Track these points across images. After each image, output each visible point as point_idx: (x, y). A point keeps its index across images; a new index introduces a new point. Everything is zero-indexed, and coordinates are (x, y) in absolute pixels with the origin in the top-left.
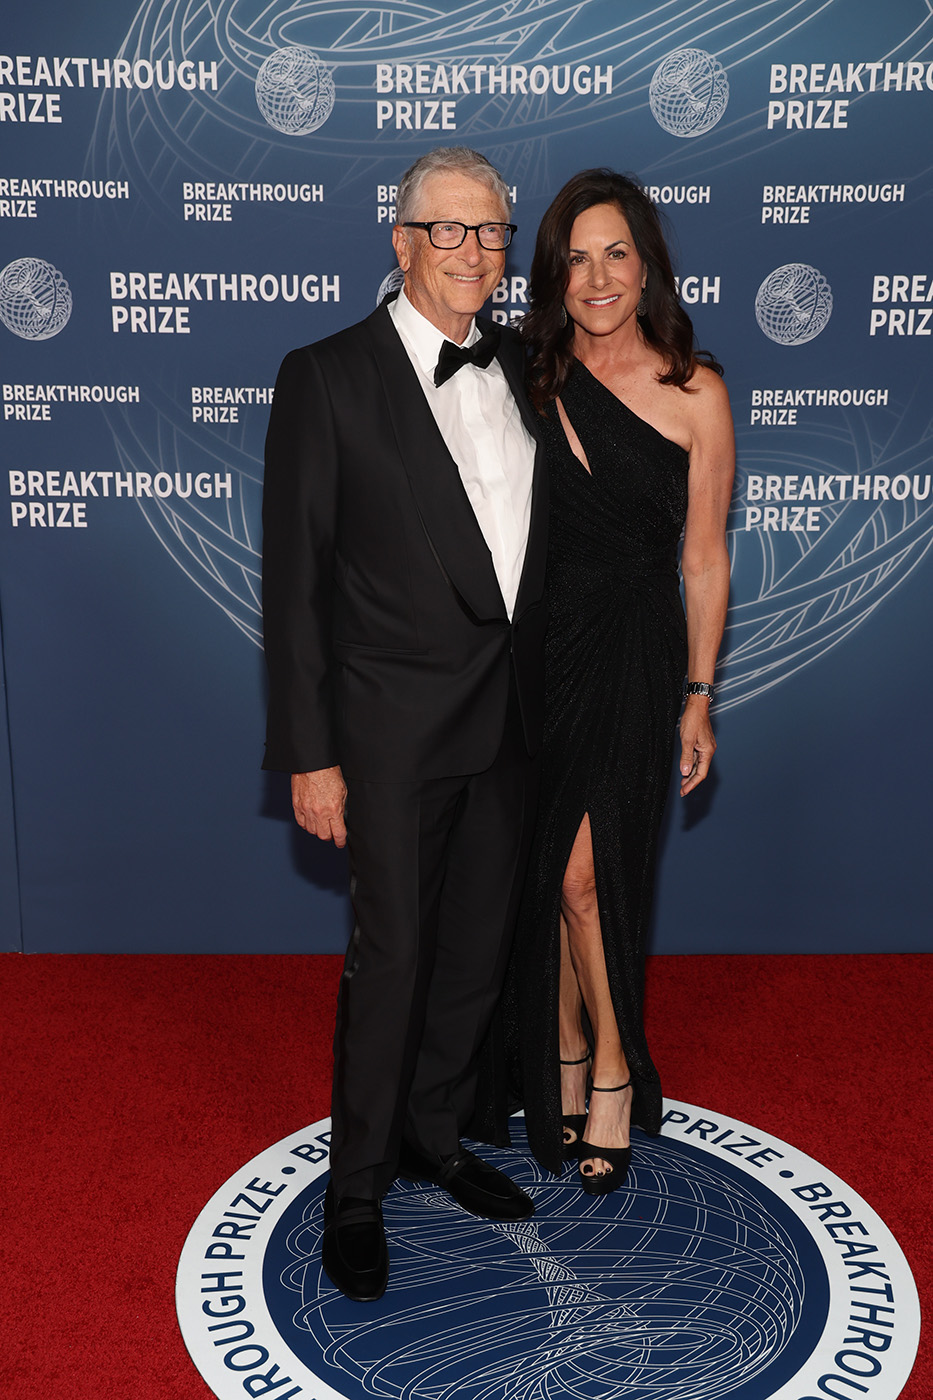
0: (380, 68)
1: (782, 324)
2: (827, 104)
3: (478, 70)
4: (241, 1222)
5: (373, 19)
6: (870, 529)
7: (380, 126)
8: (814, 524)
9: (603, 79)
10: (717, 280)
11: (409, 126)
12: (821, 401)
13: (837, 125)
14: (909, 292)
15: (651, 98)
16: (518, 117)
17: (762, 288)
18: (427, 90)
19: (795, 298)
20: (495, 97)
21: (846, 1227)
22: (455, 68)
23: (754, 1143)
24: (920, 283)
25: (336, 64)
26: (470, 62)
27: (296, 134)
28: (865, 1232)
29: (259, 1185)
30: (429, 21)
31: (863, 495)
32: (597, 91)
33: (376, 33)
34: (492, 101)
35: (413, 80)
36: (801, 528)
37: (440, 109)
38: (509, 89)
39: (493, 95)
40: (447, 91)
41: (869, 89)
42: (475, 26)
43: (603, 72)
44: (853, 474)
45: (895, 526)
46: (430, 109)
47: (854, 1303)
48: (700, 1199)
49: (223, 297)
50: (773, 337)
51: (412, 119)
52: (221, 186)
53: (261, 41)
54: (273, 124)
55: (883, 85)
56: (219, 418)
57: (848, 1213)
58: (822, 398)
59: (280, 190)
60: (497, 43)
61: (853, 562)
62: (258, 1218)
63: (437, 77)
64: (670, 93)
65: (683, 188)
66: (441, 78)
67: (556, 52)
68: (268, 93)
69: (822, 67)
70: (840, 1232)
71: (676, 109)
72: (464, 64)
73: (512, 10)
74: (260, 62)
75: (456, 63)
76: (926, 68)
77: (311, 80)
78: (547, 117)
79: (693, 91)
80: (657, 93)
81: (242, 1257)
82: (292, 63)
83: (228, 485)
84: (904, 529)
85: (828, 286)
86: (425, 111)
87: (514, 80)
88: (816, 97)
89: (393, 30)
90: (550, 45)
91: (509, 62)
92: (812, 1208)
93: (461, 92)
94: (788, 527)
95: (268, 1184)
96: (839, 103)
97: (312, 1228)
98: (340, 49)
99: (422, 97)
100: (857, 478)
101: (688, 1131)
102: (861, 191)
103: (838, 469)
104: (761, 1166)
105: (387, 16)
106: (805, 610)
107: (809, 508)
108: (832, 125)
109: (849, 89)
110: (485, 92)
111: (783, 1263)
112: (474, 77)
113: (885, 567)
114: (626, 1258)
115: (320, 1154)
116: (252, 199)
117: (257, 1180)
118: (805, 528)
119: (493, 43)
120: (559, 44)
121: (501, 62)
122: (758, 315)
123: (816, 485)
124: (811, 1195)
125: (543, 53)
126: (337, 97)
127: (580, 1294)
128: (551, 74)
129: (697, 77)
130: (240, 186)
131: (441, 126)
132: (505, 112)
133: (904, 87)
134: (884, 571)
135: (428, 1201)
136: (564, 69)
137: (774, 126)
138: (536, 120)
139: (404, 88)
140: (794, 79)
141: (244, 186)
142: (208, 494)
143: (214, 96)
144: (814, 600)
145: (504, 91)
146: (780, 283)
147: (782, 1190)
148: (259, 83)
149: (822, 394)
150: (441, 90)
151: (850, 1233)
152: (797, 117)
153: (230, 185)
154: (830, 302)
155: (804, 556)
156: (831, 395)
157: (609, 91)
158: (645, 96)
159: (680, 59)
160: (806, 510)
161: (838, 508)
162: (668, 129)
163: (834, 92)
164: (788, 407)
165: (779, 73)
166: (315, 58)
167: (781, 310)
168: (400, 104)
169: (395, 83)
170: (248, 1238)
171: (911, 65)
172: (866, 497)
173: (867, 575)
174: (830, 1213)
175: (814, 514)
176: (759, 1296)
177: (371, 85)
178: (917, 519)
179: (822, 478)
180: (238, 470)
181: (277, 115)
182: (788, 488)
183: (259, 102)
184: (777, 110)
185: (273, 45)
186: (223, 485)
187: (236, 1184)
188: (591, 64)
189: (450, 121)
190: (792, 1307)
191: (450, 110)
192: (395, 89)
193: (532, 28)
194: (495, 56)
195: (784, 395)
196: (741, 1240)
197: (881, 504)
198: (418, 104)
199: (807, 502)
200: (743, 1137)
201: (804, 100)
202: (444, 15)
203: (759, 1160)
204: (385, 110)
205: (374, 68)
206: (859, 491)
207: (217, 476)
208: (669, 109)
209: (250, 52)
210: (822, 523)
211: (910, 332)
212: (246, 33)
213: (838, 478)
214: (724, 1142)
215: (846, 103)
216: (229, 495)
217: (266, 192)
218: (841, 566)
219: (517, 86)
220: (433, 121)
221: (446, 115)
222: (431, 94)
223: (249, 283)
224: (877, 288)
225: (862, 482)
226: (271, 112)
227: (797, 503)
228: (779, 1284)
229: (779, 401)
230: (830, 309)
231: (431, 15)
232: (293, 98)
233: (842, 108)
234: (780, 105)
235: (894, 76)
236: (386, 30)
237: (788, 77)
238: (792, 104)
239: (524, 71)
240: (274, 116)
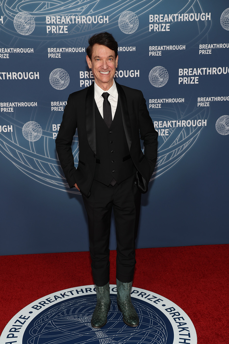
0: (47, 17)
1: (156, 82)
2: (164, 25)
3: (73, 17)
4: (17, 327)
5: (44, 4)
6: (181, 134)
7: (48, 32)
8: (167, 133)
9: (106, 19)
10: (139, 71)
11: (55, 32)
12: (167, 102)
13: (167, 30)
14: (188, 73)
15: (119, 24)
16: (84, 29)
17: (150, 73)
18: (60, 23)
19: (159, 75)
20: (78, 24)
21: (179, 318)
22: (67, 17)
23: (156, 298)
24: (191, 70)
25: (35, 16)
26: (71, 15)
27: (25, 35)
28: (184, 320)
29: (22, 317)
30: (59, 5)
31: (179, 126)
32: (105, 22)
33: (45, 8)
34: (77, 25)
35: (56, 20)
36: (164, 135)
37: (63, 28)
38: (81, 22)
39: (77, 24)
40: (65, 23)
41: (175, 21)
42: (71, 6)
43: (106, 17)
44: (176, 120)
45: (188, 134)
46: (61, 28)
47: (180, 339)
48: (141, 313)
49: (8, 79)
50: (154, 85)
51: (56, 30)
52: (6, 49)
53: (14, 10)
54: (19, 32)
55: (178, 20)
56: (8, 111)
57: (179, 315)
58: (167, 101)
59: (22, 50)
60: (78, 10)
61: (178, 143)
62: (22, 326)
63: (62, 19)
64: (124, 23)
65: (128, 47)
66: (63, 20)
67: (93, 12)
68: (17, 24)
69: (162, 15)
70: (177, 320)
71: (125, 27)
72: (69, 16)
73: (81, 2)
74: (15, 16)
75: (67, 15)
76: (189, 15)
77: (29, 21)
78: (92, 29)
79: (130, 22)
80: (120, 23)
81: (17, 337)
82: (23, 16)
83: (11, 128)
84: (190, 134)
85: (167, 72)
86: (59, 28)
87: (82, 20)
88: (161, 23)
89: (50, 7)
90: (91, 10)
91: (81, 15)
92: (170, 314)
93: (69, 23)
94: (160, 135)
95: (25, 316)
96: (167, 25)
97: (37, 328)
98: (36, 12)
99: (59, 25)
100: (177, 121)
101: (138, 295)
102: (174, 47)
103: (173, 119)
104: (157, 303)
105: (48, 4)
106: (166, 156)
107: (166, 130)
108: (166, 30)
109: (170, 21)
110: (75, 23)
111: (162, 329)
112: (72, 19)
113: (186, 144)
114: (121, 330)
115: (40, 307)
116: (14, 52)
117: (22, 316)
118: (165, 135)
119: (76, 10)
120: (94, 10)
121: (79, 15)
122: (150, 80)
123: (167, 123)
124: (170, 311)
125: (90, 13)
126: (36, 25)
127: (108, 341)
128: (92, 18)
129: (130, 18)
130: (11, 49)
131: (64, 32)
132: (81, 28)
133: (184, 20)
134: (186, 145)
135: (68, 318)
136: (96, 17)
137: (151, 31)
138: (89, 30)
139: (53, 22)
140: (155, 19)
141: (12, 49)
142: (6, 131)
143: (2, 25)
144: (168, 153)
145: (80, 23)
146: (155, 71)
147: (162, 310)
148: (14, 21)
149: (167, 100)
150: (63, 23)
151: (180, 320)
152: (157, 28)
153: (8, 49)
154: (168, 76)
155: (165, 142)
156: (169, 100)
157: (108, 22)
158: (117, 23)
159: (126, 14)
160: (165, 130)
161: (173, 129)
162: (124, 32)
163: (166, 21)
164: (159, 103)
165: (151, 17)
166: (29, 15)
167: (155, 78)
168: (53, 27)
169: (51, 21)
170: (19, 331)
171: (185, 15)
172: (180, 126)
173: (181, 146)
174: (175, 315)
175: (167, 131)
176: (155, 338)
177: (45, 21)
178: (193, 131)
179: (168, 122)
180: (14, 124)
181: (20, 30)
182: (160, 124)
183: (15, 26)
184: (151, 27)
185: (18, 11)
186: (10, 128)
187: (16, 317)
188: (103, 15)
189: (66, 31)
190: (164, 341)
191: (66, 28)
192: (51, 23)
193: (86, 6)
194: (77, 14)
195: (157, 100)
196: (151, 324)
197: (184, 128)
198: (58, 27)
199: (165, 128)
200: (153, 296)
201: (158, 24)
202: (63, 3)
203: (157, 302)
204: (49, 28)
205: (45, 17)
206: (178, 125)
207: (8, 126)
208: (124, 27)
209: (12, 13)
210: (169, 133)
211: (189, 83)
212: (10, 8)
213: (173, 121)
214: (148, 298)
215: (169, 24)
216: (12, 131)
217: (18, 50)
218: (175, 144)
219: (84, 22)
220: (62, 31)
221: (65, 29)
222: (61, 24)
223: (15, 75)
224: (180, 72)
225: (179, 122)
226: (18, 29)
227: (162, 128)
228: (161, 335)
229: (156, 102)
230: (168, 78)
231: (60, 3)
232: (24, 25)
233: (168, 26)
234: (152, 25)
235: (181, 17)
236: (48, 7)
237: (154, 18)
238: (155, 25)
239: (85, 17)
240: (19, 30)
